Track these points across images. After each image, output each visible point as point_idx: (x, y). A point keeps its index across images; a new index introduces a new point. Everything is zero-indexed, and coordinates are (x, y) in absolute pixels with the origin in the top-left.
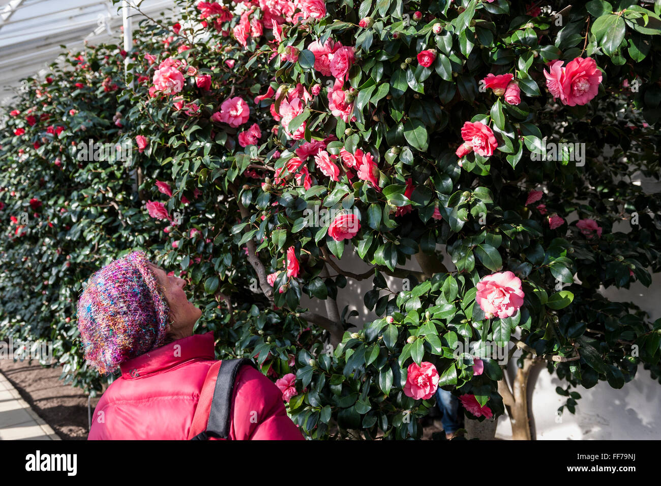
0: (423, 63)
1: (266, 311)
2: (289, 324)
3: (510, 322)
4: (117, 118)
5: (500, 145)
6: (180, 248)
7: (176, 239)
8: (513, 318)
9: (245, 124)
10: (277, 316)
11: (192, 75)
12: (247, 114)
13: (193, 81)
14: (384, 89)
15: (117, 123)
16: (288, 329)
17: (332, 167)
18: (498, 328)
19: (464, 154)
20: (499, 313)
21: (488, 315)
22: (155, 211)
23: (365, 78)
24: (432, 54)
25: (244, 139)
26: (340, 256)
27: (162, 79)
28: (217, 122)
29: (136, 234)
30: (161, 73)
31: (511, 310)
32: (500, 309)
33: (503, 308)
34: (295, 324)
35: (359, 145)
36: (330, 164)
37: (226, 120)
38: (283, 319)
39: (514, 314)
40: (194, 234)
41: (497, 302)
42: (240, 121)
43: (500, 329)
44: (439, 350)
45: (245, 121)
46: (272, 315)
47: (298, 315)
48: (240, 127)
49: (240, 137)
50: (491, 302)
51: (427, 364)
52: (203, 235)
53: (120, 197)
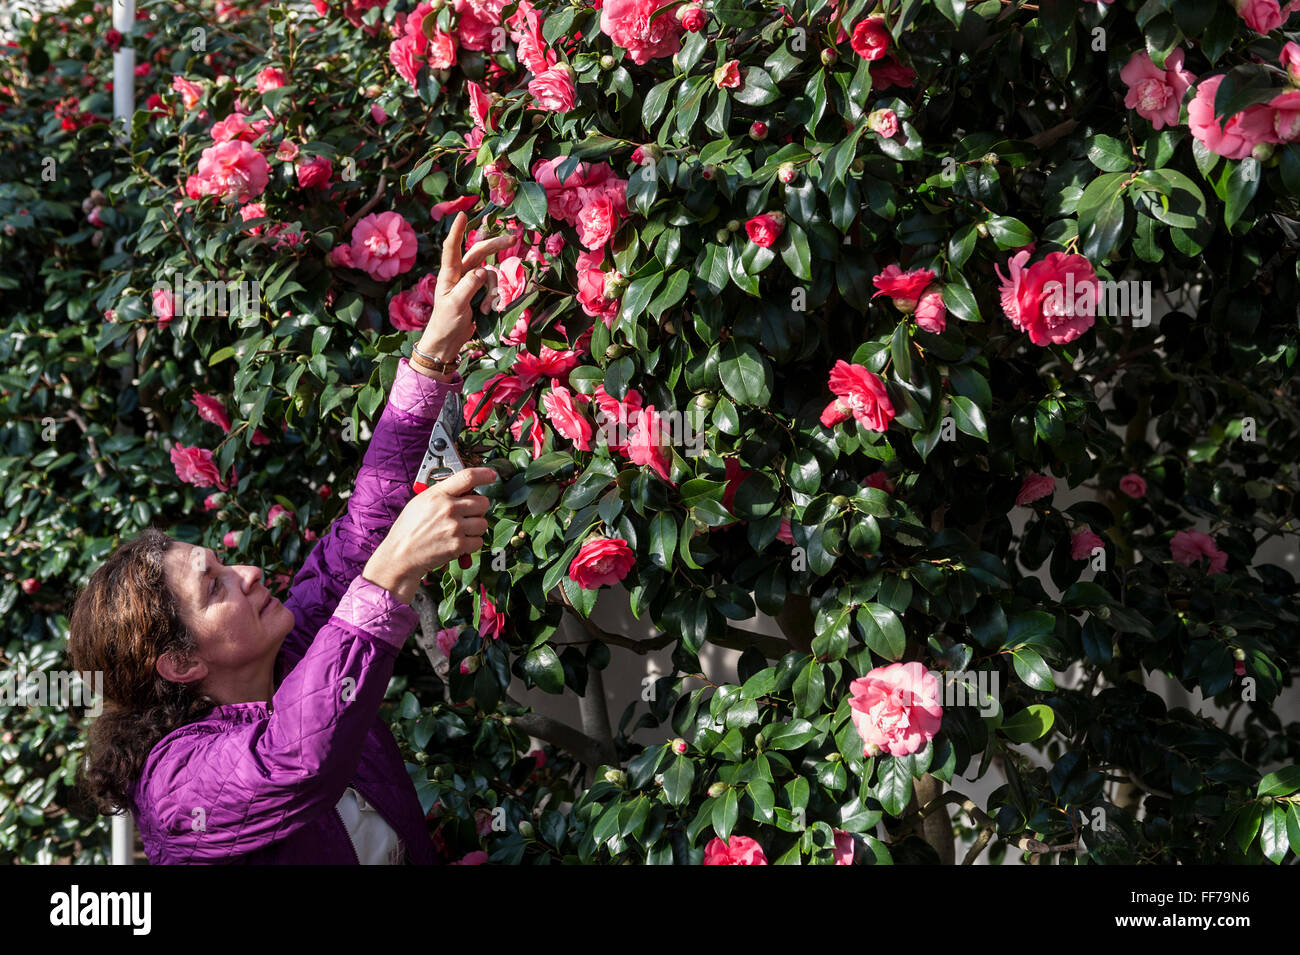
0: (758, 239)
1: (436, 709)
2: (488, 740)
3: (913, 765)
4: (94, 204)
5: (899, 412)
6: (242, 549)
7: (235, 526)
8: (920, 757)
9: (405, 275)
10: (460, 721)
11: (287, 158)
12: (412, 252)
13: (288, 171)
14: (679, 283)
15: (91, 217)
16: (485, 754)
17: (577, 424)
18: (890, 775)
19: (836, 422)
20: (892, 746)
21: (869, 749)
22: (191, 468)
23: (645, 255)
24: (775, 224)
25: (402, 312)
26: (588, 611)
27: (218, 169)
28: (341, 267)
29: (132, 498)
30: (218, 155)
31: (914, 740)
32: (893, 736)
33: (900, 736)
34: (501, 742)
35: (633, 384)
36: (572, 417)
37: (362, 264)
38: (473, 728)
39: (920, 750)
40: (276, 519)
41: (888, 722)
42: (395, 267)
43: (893, 778)
44: (769, 815)
45: (407, 269)
46: (447, 719)
47: (507, 720)
48: (395, 279)
49: (392, 306)
50: (875, 722)
51: (745, 840)
52: (296, 522)
53: (89, 399)
